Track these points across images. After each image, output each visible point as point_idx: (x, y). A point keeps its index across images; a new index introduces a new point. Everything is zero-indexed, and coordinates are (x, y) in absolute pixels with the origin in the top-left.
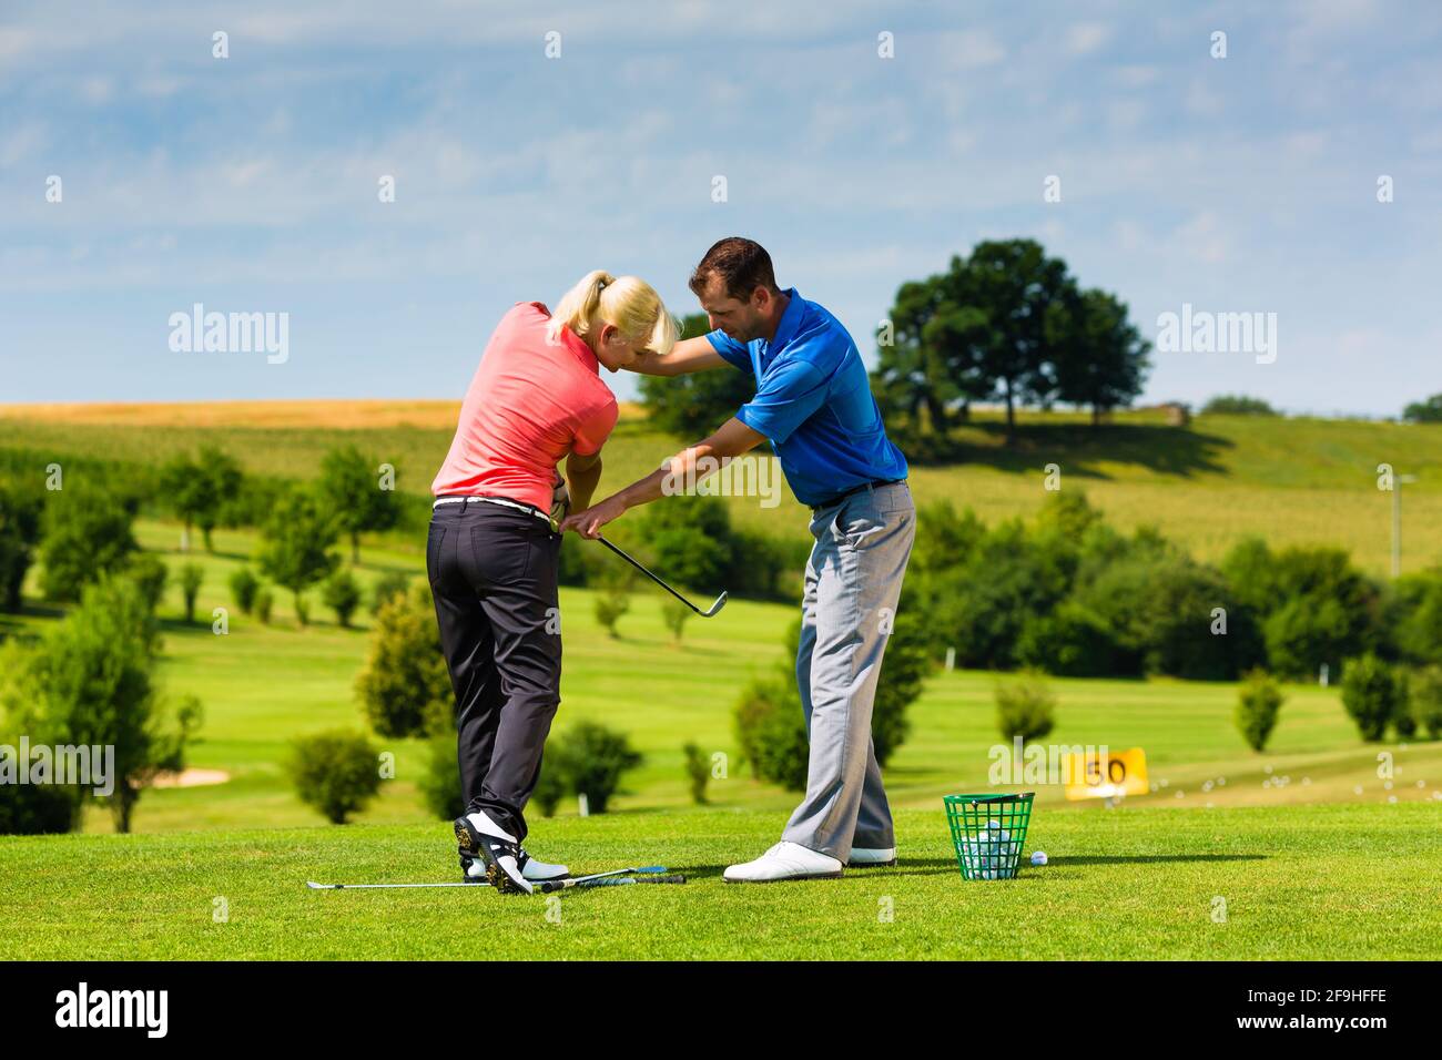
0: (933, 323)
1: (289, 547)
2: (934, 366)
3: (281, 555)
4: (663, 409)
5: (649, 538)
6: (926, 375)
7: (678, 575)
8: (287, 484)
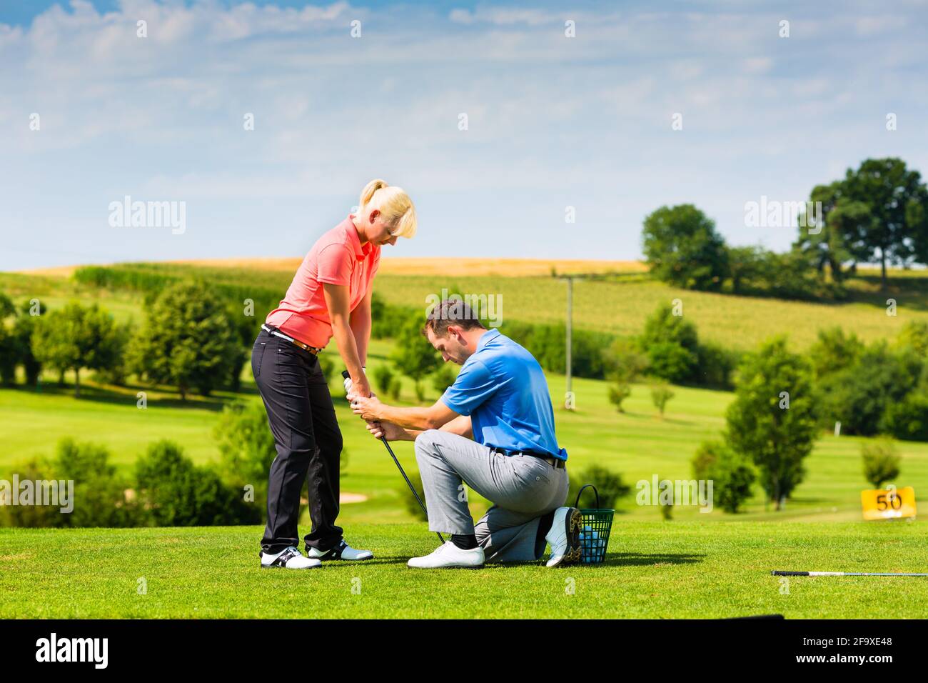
0: (834, 211)
1: (412, 351)
2: (835, 240)
3: (408, 356)
4: (659, 265)
5: (646, 349)
6: (829, 246)
7: (664, 373)
8: (413, 311)
